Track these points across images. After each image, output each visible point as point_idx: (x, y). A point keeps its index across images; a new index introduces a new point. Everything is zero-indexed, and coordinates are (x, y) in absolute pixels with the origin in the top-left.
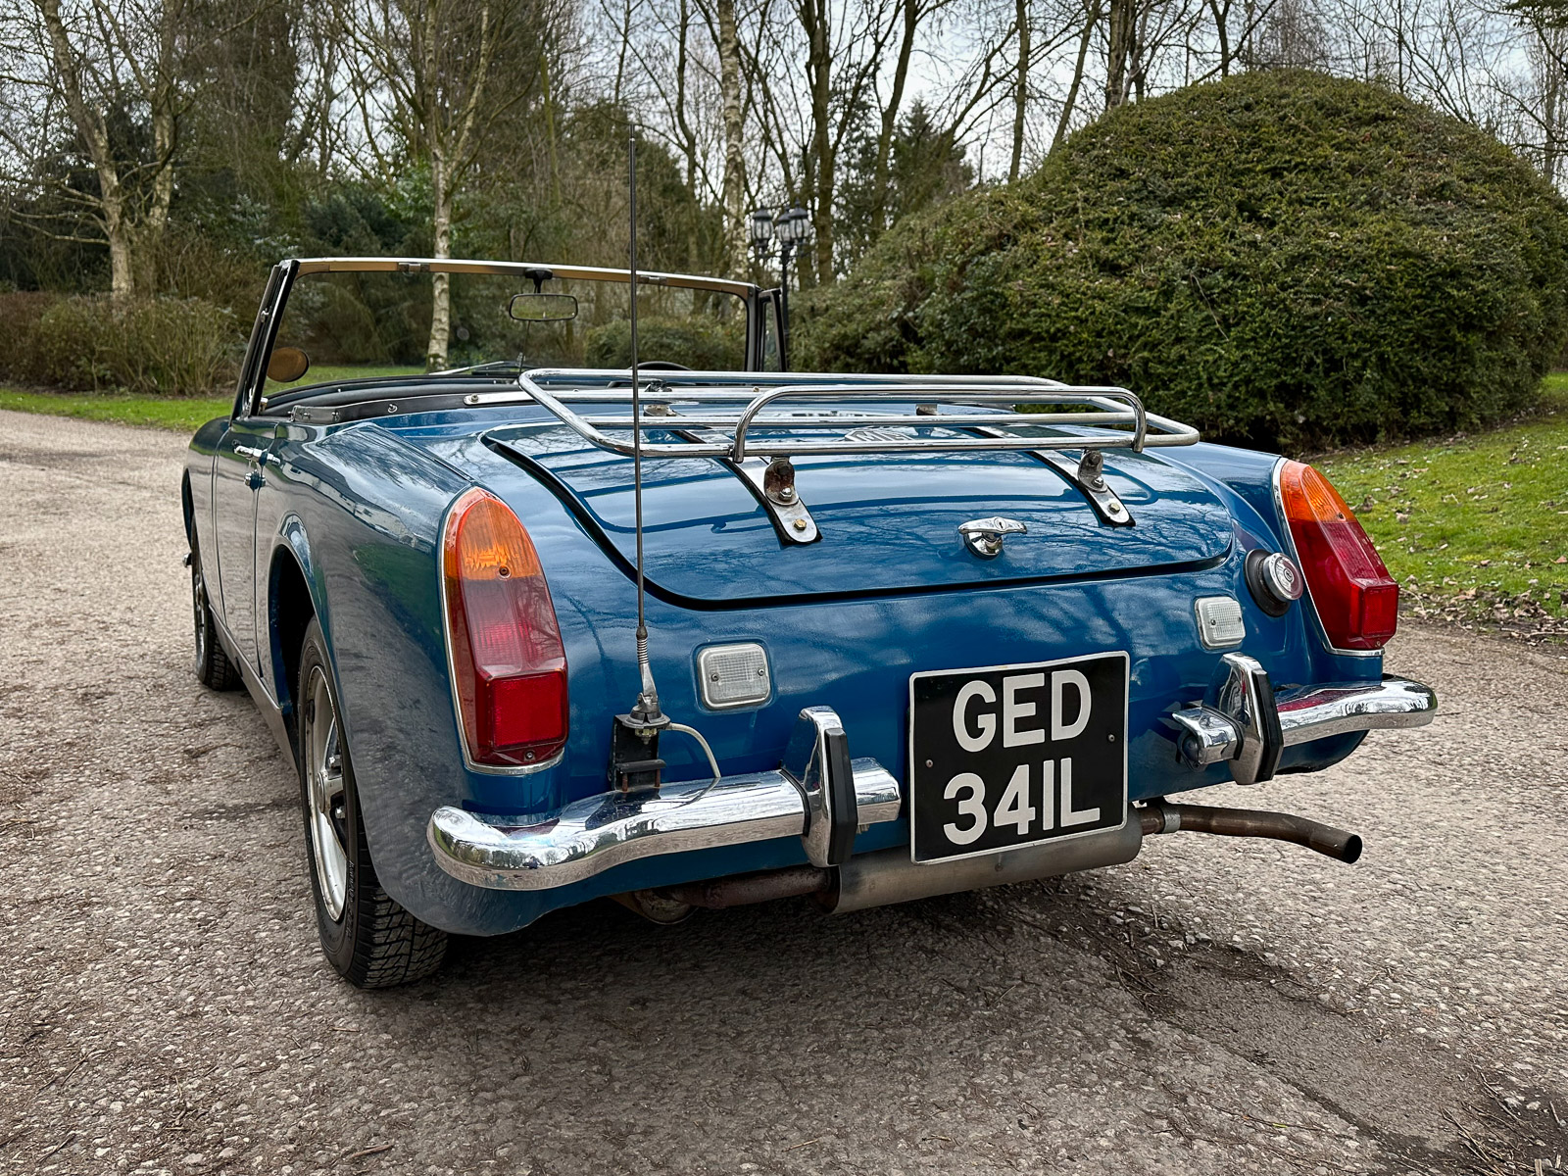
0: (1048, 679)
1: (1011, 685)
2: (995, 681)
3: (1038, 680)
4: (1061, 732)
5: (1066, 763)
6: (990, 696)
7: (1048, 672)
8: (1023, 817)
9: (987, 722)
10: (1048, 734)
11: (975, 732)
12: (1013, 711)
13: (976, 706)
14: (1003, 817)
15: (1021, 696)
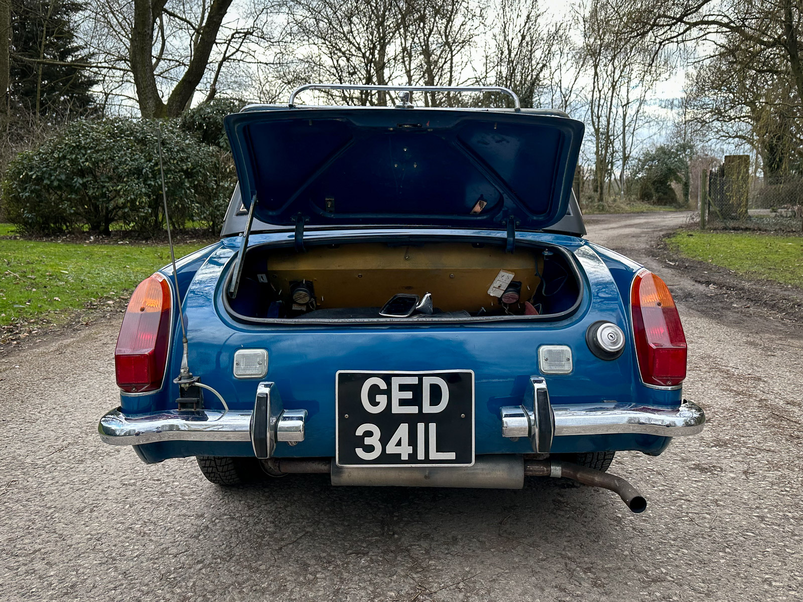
11: (374, 403)
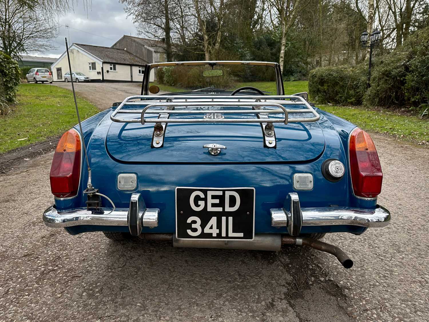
0: (224, 193)
1: (210, 194)
2: (205, 192)
3: (221, 193)
4: (228, 209)
5: (231, 219)
6: (202, 196)
7: (224, 191)
8: (215, 232)
9: (202, 203)
10: (224, 209)
11: (197, 205)
12: (210, 201)
13: (197, 198)
14: (207, 230)
15: (213, 197)
